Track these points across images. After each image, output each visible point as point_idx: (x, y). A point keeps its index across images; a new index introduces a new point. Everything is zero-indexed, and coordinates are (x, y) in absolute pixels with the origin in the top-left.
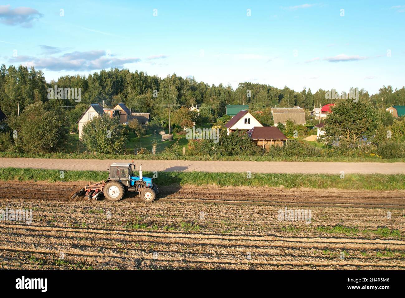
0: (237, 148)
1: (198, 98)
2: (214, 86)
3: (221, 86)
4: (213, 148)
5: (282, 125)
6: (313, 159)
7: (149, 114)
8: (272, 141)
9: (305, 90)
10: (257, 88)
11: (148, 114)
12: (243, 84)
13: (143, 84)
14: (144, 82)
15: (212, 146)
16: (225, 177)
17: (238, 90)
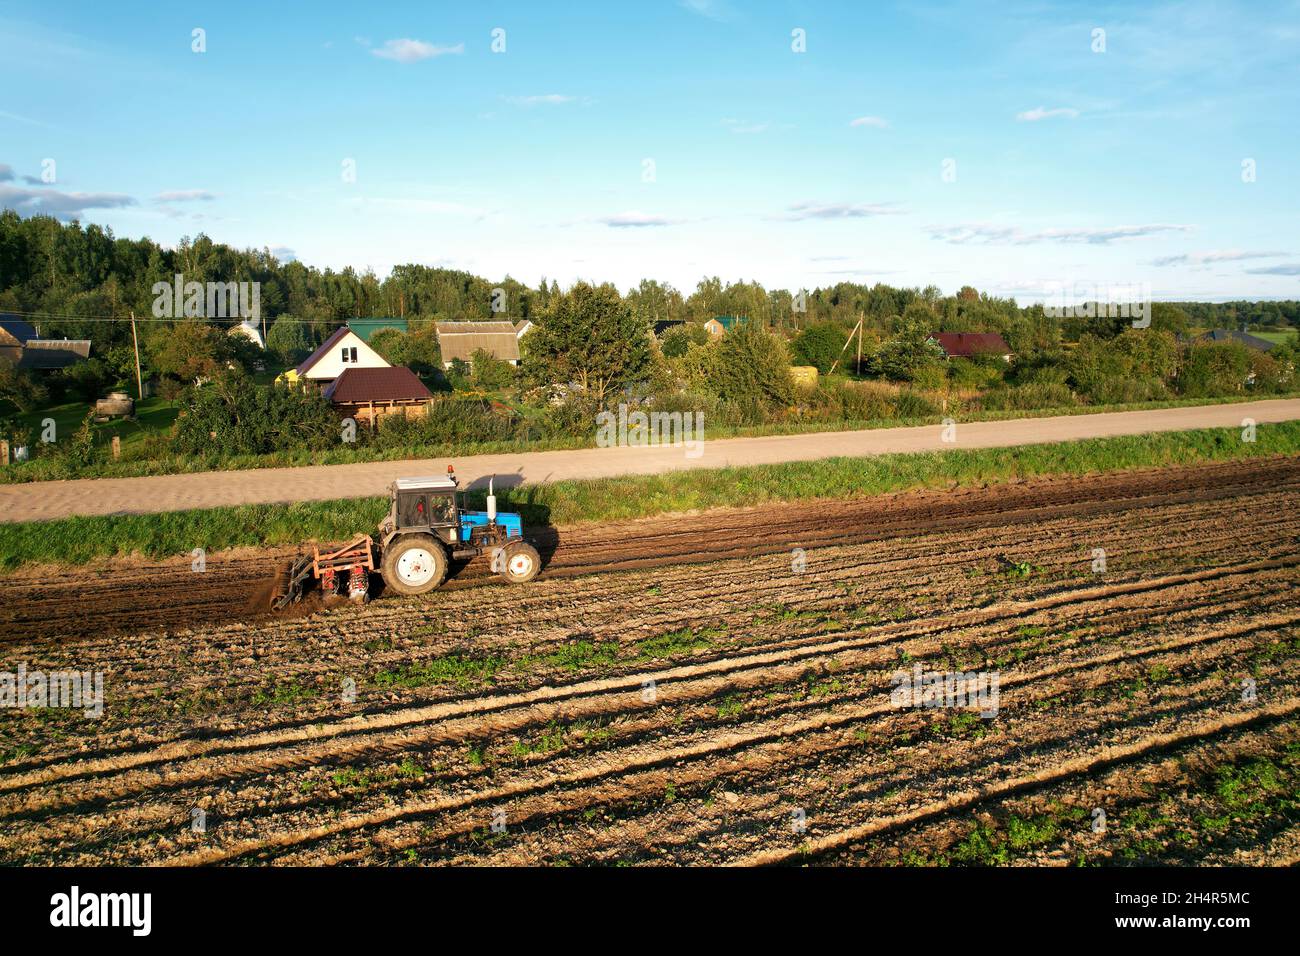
0: (284, 430)
1: (274, 302)
2: (329, 273)
3: (348, 272)
4: (212, 433)
5: (463, 363)
6: (489, 447)
7: (89, 343)
8: (394, 405)
9: (544, 286)
10: (440, 280)
11: (86, 345)
12: (404, 268)
13: (100, 260)
14: (103, 255)
15: (209, 429)
16: (181, 527)
17: (390, 283)
